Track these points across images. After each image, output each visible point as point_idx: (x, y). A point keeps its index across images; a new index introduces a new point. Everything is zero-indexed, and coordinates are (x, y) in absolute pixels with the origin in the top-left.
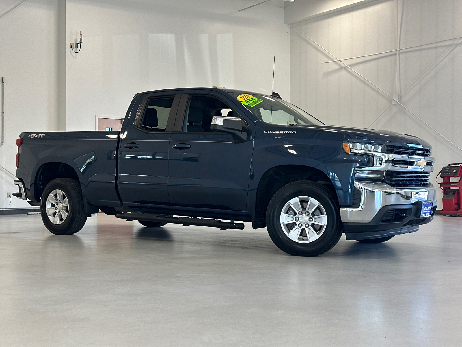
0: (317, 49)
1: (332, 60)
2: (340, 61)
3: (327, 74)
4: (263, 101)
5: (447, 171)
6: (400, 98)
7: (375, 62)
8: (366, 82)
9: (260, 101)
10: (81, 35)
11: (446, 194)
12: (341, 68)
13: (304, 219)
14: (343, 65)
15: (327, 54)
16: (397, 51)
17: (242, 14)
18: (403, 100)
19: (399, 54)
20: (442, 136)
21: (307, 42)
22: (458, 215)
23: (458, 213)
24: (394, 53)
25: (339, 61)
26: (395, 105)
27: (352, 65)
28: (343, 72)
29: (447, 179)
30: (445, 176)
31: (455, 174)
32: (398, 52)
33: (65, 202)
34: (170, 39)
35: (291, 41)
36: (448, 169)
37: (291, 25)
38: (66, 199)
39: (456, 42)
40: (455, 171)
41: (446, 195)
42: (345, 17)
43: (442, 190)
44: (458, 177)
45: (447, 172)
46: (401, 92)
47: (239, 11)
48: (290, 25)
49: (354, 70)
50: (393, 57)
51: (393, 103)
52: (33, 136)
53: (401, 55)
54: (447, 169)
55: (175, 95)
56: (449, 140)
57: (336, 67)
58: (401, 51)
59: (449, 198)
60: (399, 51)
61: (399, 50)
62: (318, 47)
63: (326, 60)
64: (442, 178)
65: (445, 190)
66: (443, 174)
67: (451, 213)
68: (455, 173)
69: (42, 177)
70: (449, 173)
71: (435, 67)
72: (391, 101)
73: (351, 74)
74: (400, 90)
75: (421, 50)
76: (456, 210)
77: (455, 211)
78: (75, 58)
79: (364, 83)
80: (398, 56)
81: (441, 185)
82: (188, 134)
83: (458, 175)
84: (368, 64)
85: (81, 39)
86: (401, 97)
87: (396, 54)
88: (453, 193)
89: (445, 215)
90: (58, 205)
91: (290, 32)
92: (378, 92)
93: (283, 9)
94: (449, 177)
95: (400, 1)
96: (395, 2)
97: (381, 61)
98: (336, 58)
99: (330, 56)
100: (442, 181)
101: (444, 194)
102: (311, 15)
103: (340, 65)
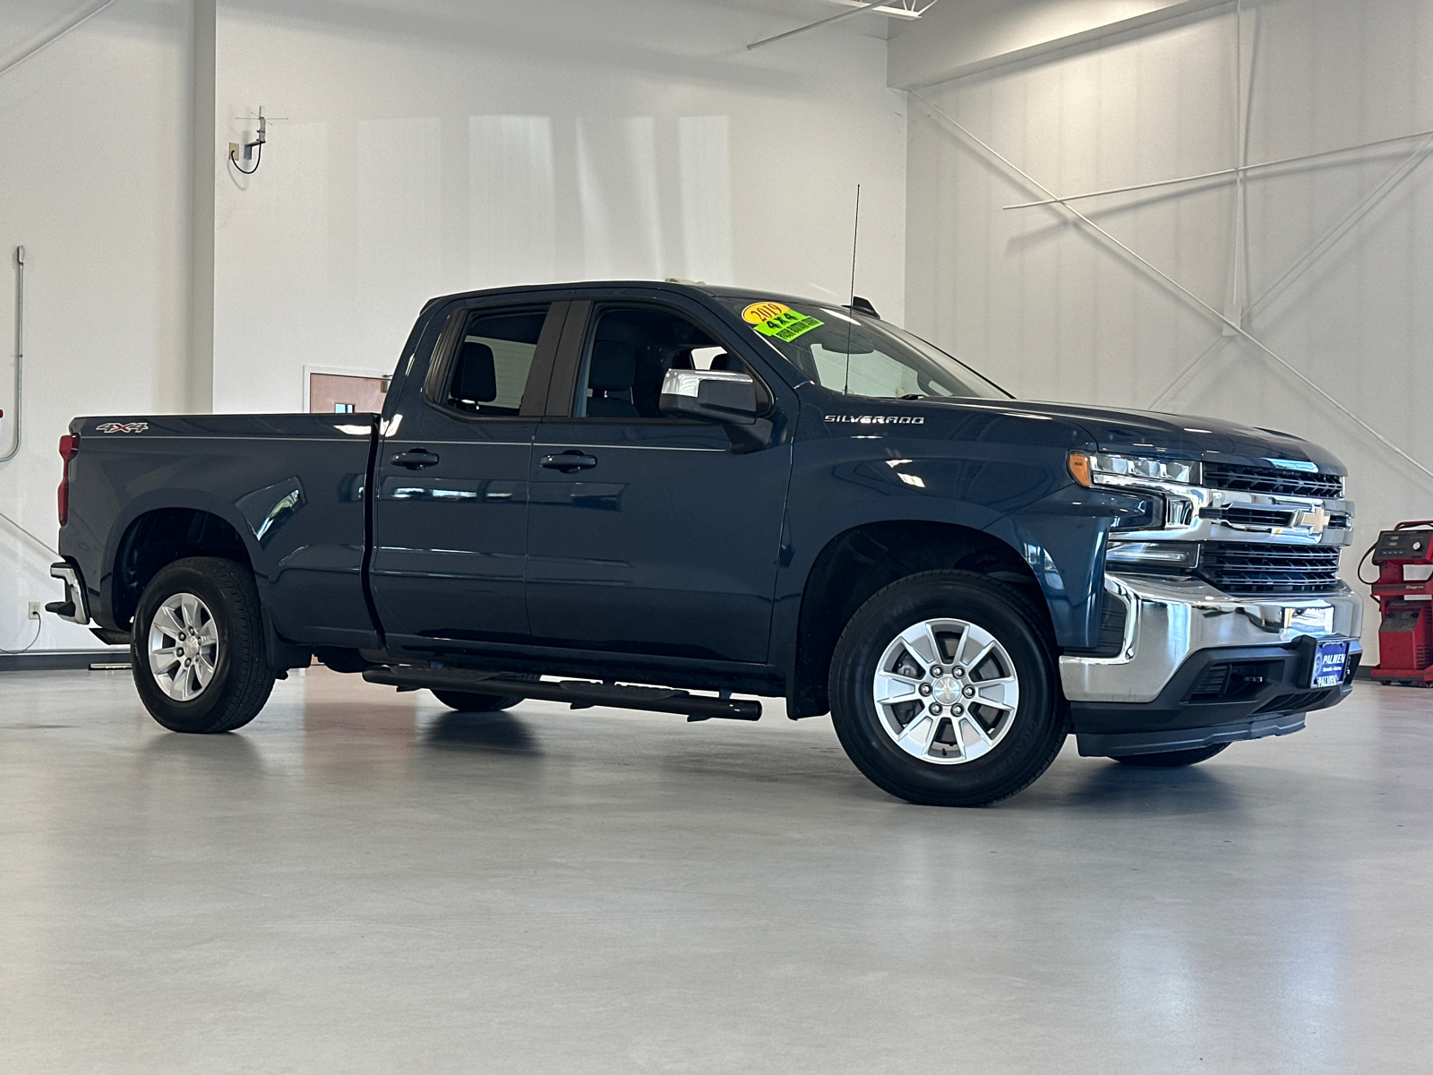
0: (990, 166)
1: (1037, 198)
2: (1060, 201)
3: (1021, 243)
4: (822, 323)
5: (1394, 544)
6: (1247, 319)
7: (1169, 207)
9: (812, 323)
10: (261, 118)
11: (1391, 618)
12: (1065, 223)
13: (949, 688)
14: (1070, 216)
16: (1237, 171)
17: (759, 57)
18: (1257, 323)
19: (1245, 180)
20: (1379, 436)
21: (957, 142)
22: (1428, 683)
23: (1426, 675)
24: (1227, 178)
25: (1056, 201)
26: (1231, 338)
27: (1096, 216)
28: (1071, 237)
29: (1392, 571)
30: (1386, 561)
31: (1416, 554)
32: (1241, 174)
33: (207, 633)
34: (534, 131)
35: (910, 142)
36: (1396, 538)
37: (909, 91)
38: (211, 622)
39: (1421, 145)
40: (1417, 546)
41: (1389, 621)
42: (1078, 69)
43: (1378, 605)
44: (1426, 562)
45: (1393, 549)
46: (1249, 302)
47: (749, 47)
48: (906, 92)
49: (1102, 229)
50: (1226, 191)
51: (1224, 334)
52: (111, 426)
53: (1250, 186)
54: (1393, 538)
55: (549, 303)
56: (1398, 450)
57: (1049, 221)
58: (1249, 173)
59: (1398, 630)
60: (1245, 174)
61: (1245, 170)
62: (995, 162)
63: (1017, 199)
64: (1378, 567)
65: (1387, 604)
66: (1381, 554)
67: (1403, 674)
68: (1418, 550)
69: (136, 554)
70: (1399, 549)
71: (1354, 224)
72: (1217, 326)
73: (1096, 242)
74: (1248, 294)
75: (1313, 169)
76: (1422, 668)
77: (1417, 669)
78: (243, 189)
79: (1136, 271)
80: (1240, 187)
81: (1376, 587)
82: (586, 423)
83: (1427, 558)
84: (1146, 214)
85: (261, 132)
86: (1249, 315)
87: (1233, 183)
88: (1411, 612)
89: (1387, 683)
90: (186, 641)
91: (905, 114)
92: (1177, 299)
93: (885, 43)
94: (1399, 565)
95: (1248, 18)
96: (1230, 20)
97: (1187, 202)
98: (1049, 193)
99: (1029, 186)
100: (1378, 577)
101: (1384, 617)
102: (973, 60)
103: (1059, 214)
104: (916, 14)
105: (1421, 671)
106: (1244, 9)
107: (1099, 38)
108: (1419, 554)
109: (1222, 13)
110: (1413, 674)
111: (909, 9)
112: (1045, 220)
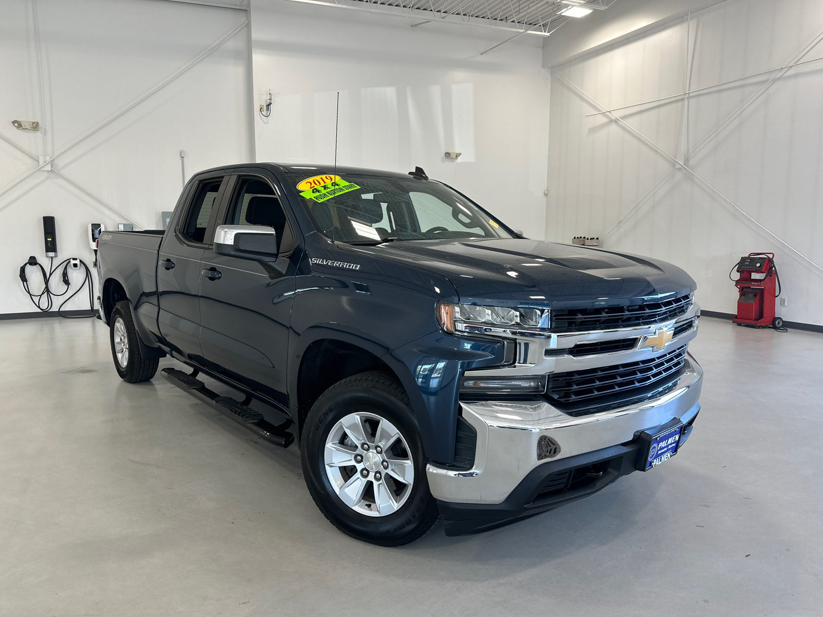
0: (582, 98)
1: (600, 111)
2: (609, 112)
3: (594, 130)
4: (359, 187)
5: (748, 263)
6: (687, 160)
7: (655, 112)
8: (641, 138)
9: (350, 187)
10: (270, 94)
11: (744, 295)
12: (611, 121)
14: (613, 118)
15: (593, 103)
16: (685, 94)
17: (485, 58)
18: (691, 162)
19: (689, 98)
20: (744, 213)
21: (569, 89)
22: (759, 327)
23: (758, 323)
24: (680, 98)
25: (607, 112)
26: (679, 169)
27: (624, 117)
28: (614, 127)
29: (746, 275)
30: (744, 271)
31: (758, 268)
32: (687, 95)
34: (390, 92)
35: (552, 90)
36: (749, 260)
37: (551, 69)
39: (773, 76)
40: (758, 265)
41: (743, 297)
42: (618, 57)
43: (738, 289)
44: (762, 272)
45: (747, 265)
46: (688, 152)
47: (482, 54)
48: (550, 70)
49: (627, 123)
50: (680, 103)
51: (676, 167)
53: (691, 101)
54: (747, 260)
55: (223, 177)
56: (753, 220)
57: (605, 120)
58: (691, 95)
59: (747, 302)
60: (689, 95)
61: (689, 93)
62: (584, 96)
63: (593, 112)
64: (739, 273)
65: (742, 290)
66: (741, 268)
67: (748, 322)
68: (759, 267)
70: (750, 266)
71: (739, 115)
72: (673, 164)
73: (624, 128)
74: (688, 149)
75: (719, 91)
76: (757, 319)
77: (755, 320)
78: (266, 123)
79: (640, 140)
80: (686, 101)
81: (738, 282)
83: (763, 271)
84: (645, 115)
85: (270, 99)
86: (688, 158)
87: (683, 99)
88: (754, 294)
89: (739, 325)
91: (550, 79)
92: (657, 152)
93: (541, 49)
94: (750, 273)
95: (693, 24)
96: (685, 25)
97: (662, 109)
98: (605, 108)
99: (597, 106)
100: (739, 278)
101: (741, 295)
102: (576, 53)
103: (608, 117)
104: (548, 34)
105: (756, 321)
106: (691, 19)
107: (628, 39)
108: (760, 268)
109: (682, 22)
110: (754, 323)
111: (545, 32)
112: (602, 120)
